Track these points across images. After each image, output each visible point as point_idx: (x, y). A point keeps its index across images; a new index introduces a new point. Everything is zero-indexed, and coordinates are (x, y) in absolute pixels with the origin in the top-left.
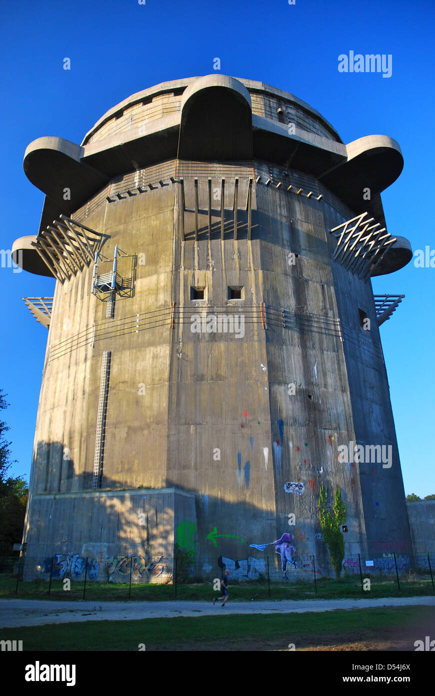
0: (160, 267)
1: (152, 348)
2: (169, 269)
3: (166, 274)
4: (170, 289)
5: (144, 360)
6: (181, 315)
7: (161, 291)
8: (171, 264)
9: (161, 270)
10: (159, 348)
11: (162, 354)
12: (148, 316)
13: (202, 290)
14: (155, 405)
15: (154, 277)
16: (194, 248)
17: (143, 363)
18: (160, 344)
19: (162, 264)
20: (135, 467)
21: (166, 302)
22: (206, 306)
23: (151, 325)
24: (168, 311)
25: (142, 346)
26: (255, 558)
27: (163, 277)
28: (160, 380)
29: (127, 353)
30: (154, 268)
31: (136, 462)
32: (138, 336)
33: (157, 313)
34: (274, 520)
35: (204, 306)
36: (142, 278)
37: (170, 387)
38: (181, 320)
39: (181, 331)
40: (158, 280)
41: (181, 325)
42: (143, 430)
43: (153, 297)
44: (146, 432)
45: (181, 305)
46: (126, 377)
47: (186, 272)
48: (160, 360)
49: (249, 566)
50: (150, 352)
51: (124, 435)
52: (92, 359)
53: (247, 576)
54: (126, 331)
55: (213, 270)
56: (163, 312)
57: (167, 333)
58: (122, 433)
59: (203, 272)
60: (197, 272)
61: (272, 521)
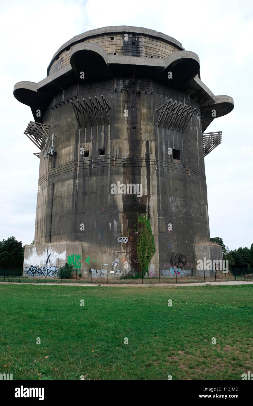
0: (71, 142)
1: (67, 181)
2: (74, 144)
3: (73, 146)
4: (74, 153)
5: (65, 186)
6: (78, 165)
7: (71, 154)
8: (75, 141)
9: (71, 144)
10: (70, 181)
11: (71, 184)
12: (66, 166)
13: (88, 152)
14: (68, 206)
15: (69, 148)
16: (85, 132)
17: (64, 188)
18: (70, 179)
19: (72, 141)
20: (62, 232)
21: (73, 159)
22: (89, 160)
23: (67, 171)
24: (73, 164)
25: (64, 180)
26: (104, 269)
27: (72, 147)
28: (70, 195)
29: (59, 183)
30: (69, 143)
31: (62, 230)
32: (63, 176)
33: (69, 165)
34: (112, 253)
35: (88, 160)
36: (64, 148)
37: (73, 198)
38: (78, 168)
39: (78, 173)
40: (70, 149)
41: (78, 170)
42: (64, 217)
43: (68, 157)
44: (65, 218)
45: (79, 161)
46: (59, 194)
47: (81, 144)
48: (70, 186)
49: (101, 272)
50: (67, 182)
51: (58, 219)
52: (48, 187)
53: (100, 276)
54: (59, 174)
55: (92, 142)
56: (71, 164)
57: (72, 174)
58: (57, 219)
59: (88, 143)
60: (86, 144)
61: (111, 254)
